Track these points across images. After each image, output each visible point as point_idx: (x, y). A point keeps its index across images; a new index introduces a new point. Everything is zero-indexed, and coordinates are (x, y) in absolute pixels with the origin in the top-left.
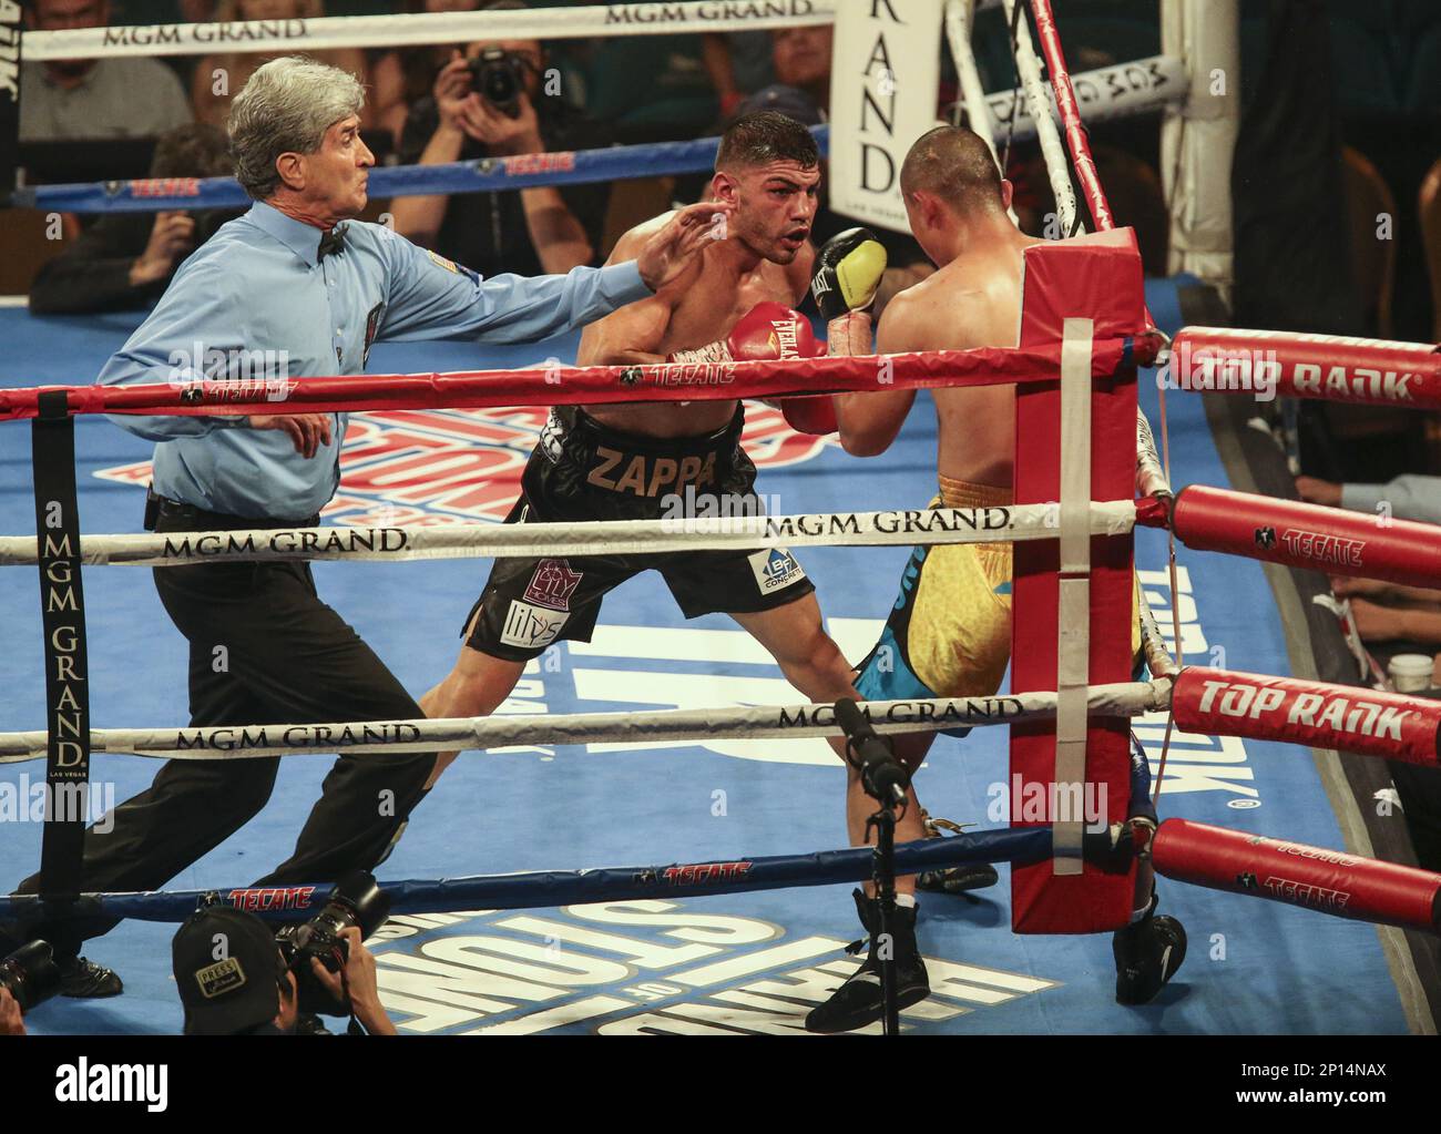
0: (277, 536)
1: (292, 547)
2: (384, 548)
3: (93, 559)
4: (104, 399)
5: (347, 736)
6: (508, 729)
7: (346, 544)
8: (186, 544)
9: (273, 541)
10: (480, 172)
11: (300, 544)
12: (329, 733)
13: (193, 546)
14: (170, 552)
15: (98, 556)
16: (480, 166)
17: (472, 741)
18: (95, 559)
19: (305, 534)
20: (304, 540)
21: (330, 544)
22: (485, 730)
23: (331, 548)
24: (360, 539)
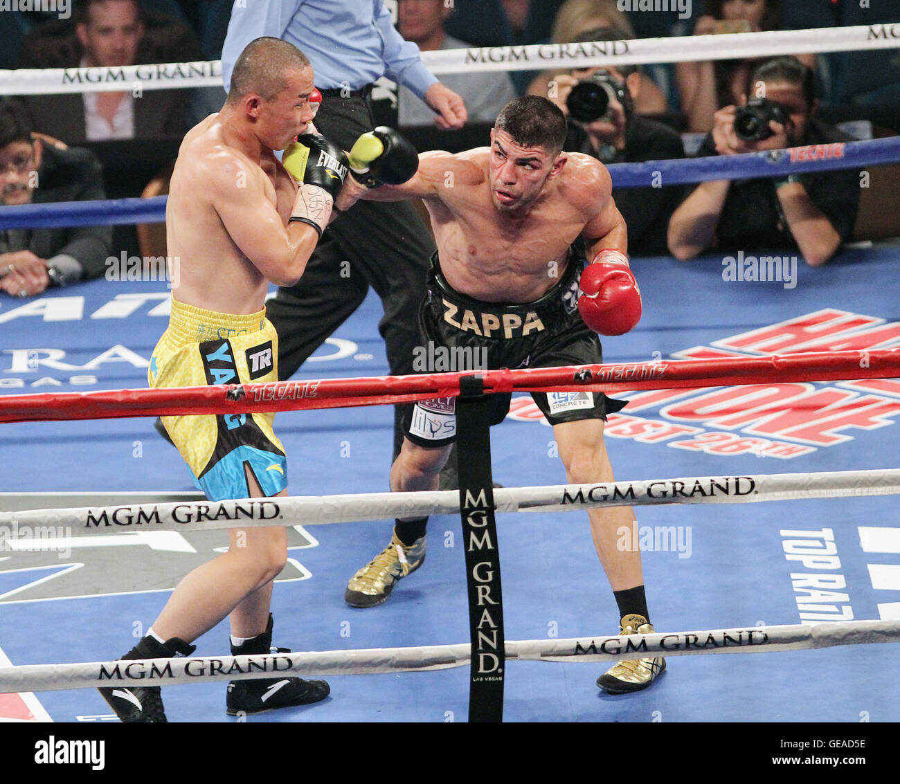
0: (652, 485)
1: (664, 493)
2: (738, 493)
3: (506, 506)
4: (514, 381)
5: (710, 641)
6: (837, 633)
7: (707, 491)
8: (580, 494)
9: (649, 490)
10: (770, 161)
11: (670, 492)
12: (696, 639)
13: (586, 495)
14: (567, 500)
15: (509, 504)
16: (770, 156)
17: (809, 642)
18: (508, 507)
19: (674, 483)
20: (674, 488)
21: (694, 490)
22: (819, 633)
23: (695, 493)
24: (718, 486)
